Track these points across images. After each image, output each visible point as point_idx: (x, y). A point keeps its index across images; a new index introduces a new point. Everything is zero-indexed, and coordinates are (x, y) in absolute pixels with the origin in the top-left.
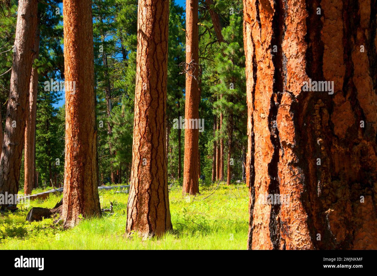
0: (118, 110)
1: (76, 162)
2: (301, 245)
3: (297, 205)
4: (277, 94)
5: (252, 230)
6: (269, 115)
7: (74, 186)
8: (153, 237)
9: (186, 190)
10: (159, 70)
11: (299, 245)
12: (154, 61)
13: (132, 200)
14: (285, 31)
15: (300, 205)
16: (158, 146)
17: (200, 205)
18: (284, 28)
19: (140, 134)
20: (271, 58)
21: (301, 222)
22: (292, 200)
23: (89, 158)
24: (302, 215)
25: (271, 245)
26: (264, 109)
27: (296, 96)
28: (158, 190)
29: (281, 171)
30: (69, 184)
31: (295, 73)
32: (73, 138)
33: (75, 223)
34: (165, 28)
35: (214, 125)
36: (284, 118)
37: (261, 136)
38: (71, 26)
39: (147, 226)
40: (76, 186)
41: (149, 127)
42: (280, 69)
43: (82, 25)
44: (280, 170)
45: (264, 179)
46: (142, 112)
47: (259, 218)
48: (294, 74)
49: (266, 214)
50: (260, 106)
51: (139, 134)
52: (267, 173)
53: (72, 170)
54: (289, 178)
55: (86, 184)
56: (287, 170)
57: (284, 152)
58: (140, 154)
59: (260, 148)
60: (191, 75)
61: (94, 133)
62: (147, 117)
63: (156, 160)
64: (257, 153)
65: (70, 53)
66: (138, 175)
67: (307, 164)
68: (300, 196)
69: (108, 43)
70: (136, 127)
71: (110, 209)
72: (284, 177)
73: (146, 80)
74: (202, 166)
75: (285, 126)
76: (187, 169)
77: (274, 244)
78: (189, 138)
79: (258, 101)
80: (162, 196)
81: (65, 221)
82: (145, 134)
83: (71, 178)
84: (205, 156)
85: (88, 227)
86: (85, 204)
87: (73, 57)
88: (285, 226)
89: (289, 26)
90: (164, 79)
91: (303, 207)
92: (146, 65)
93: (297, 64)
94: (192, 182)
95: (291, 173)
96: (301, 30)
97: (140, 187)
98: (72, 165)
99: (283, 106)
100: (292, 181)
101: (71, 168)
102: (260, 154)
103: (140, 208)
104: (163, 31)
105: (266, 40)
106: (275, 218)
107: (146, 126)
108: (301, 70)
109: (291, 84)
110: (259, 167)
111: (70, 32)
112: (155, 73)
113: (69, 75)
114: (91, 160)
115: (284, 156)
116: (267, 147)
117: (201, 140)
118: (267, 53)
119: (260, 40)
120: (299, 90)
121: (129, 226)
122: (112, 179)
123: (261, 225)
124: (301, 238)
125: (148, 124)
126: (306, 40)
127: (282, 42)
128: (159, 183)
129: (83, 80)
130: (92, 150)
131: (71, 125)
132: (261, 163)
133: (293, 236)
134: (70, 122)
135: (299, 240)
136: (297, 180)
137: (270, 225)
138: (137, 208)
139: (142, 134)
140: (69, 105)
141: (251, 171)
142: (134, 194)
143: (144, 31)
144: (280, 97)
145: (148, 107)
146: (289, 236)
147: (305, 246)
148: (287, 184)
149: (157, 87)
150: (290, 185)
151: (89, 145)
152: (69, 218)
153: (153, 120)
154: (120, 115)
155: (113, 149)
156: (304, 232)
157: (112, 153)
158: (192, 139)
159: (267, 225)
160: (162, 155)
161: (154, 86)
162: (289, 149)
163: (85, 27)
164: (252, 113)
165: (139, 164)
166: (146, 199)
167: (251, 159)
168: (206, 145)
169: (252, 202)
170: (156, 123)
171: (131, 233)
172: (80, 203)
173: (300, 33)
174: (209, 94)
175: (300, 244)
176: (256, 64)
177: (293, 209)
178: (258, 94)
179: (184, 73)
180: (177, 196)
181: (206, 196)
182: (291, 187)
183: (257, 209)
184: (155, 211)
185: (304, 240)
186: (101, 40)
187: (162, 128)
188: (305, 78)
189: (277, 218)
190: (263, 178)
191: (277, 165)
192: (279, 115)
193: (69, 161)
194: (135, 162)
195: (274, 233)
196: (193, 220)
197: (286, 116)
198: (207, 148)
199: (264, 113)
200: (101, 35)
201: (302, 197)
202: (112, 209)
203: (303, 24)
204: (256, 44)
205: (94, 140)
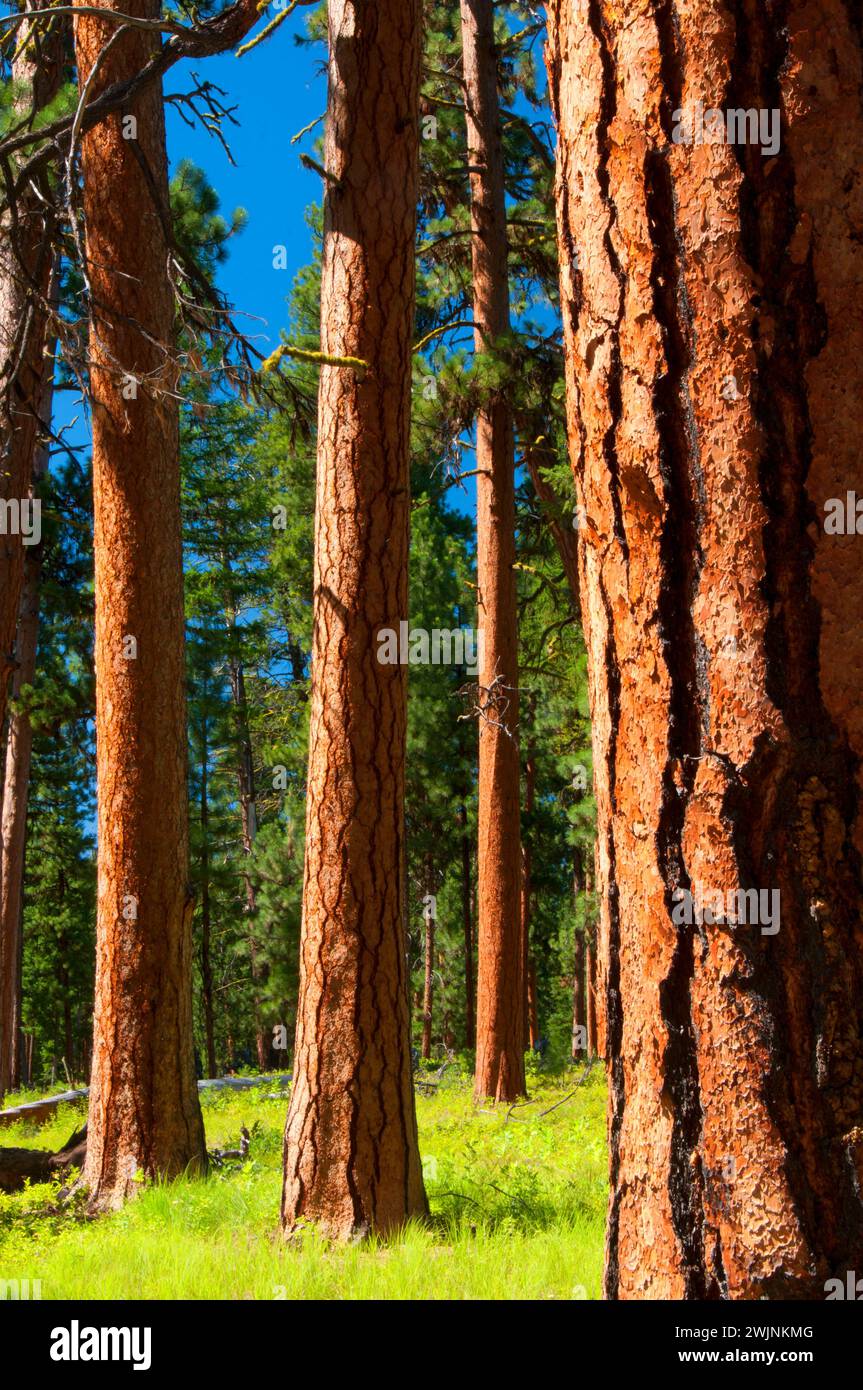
0: (274, 837)
1: (128, 998)
2: (769, 1248)
3: (752, 1116)
4: (682, 762)
5: (618, 1199)
6: (661, 829)
7: (122, 1075)
8: (366, 1238)
9: (484, 1088)
10: (381, 705)
11: (761, 1246)
12: (365, 678)
13: (300, 1117)
14: (701, 566)
15: (760, 1115)
16: (380, 943)
17: (527, 1133)
18: (696, 558)
19: (324, 906)
20: (661, 651)
21: (767, 1170)
22: (737, 1098)
23: (169, 985)
24: (770, 1148)
25: (675, 1248)
26: (645, 809)
27: (739, 767)
28: (379, 1084)
29: (701, 1005)
30: (108, 1071)
31: (735, 695)
32: (119, 924)
33: (126, 1195)
34: (399, 578)
35: (576, 879)
36: (704, 835)
37: (638, 896)
38: (117, 578)
39: (348, 1201)
40: (131, 1075)
41: (351, 882)
42: (689, 685)
43: (149, 574)
44: (696, 1000)
45: (649, 1032)
46: (330, 837)
47: (637, 1158)
48: (730, 699)
49: (659, 1144)
50: (632, 799)
51: (320, 906)
52: (659, 1012)
53: (116, 1025)
54: (726, 1027)
55: (162, 1069)
56: (720, 1002)
57: (707, 944)
58: (322, 969)
59: (636, 934)
60: (496, 722)
61: (185, 906)
62: (344, 853)
63: (374, 988)
64: (626, 947)
65: (113, 659)
66: (317, 1035)
67: (780, 983)
68: (761, 1086)
69: (245, 631)
70: (310, 884)
71: (241, 1152)
72: (710, 1023)
73: (341, 738)
74: (541, 1011)
75: (708, 862)
76: (487, 1020)
77: (684, 1245)
78: (493, 921)
79: (624, 786)
80: (391, 1105)
81: (94, 1191)
82: (337, 904)
83: (115, 1049)
84: (551, 979)
85: (162, 1208)
86: (158, 1132)
87: (121, 674)
88: (719, 1184)
89: (710, 551)
90: (396, 733)
91: (773, 1122)
92: (339, 690)
93: (739, 667)
94: (503, 1061)
95: (730, 1011)
96: (749, 564)
97: (326, 1076)
98: (116, 1010)
99: (699, 800)
100: (735, 1037)
101: (114, 1019)
102: (637, 953)
103: (326, 1144)
104: (393, 587)
105: (642, 594)
106: (685, 1157)
107: (342, 882)
108: (751, 687)
109: (723, 731)
110: (634, 993)
111: (113, 598)
112: (370, 714)
113: (111, 728)
114: (176, 991)
115: (709, 958)
116: (656, 929)
117: (537, 927)
118: (647, 634)
119: (626, 598)
120: (747, 748)
121: (290, 1205)
122: (261, 1056)
123: (643, 1181)
124: (768, 1224)
125: (349, 874)
126: (766, 593)
127: (690, 601)
128: (385, 1061)
129: (153, 742)
130: (180, 960)
131: (114, 881)
132: (639, 980)
133: (744, 1218)
134: (112, 873)
135: (762, 1229)
136: (751, 1034)
137: (670, 1183)
138: (314, 1144)
139: (328, 904)
140: (108, 819)
141: (610, 1006)
142: (306, 1099)
143: (334, 589)
144: (690, 771)
145: (348, 820)
146: (731, 1215)
147: (780, 1248)
148: (721, 1046)
149: (373, 759)
150: (730, 1050)
151: (168, 943)
152: (108, 1179)
153: (364, 862)
154: (282, 853)
155: (261, 958)
156: (775, 1204)
157: (258, 972)
158: (501, 923)
159: (663, 1181)
160: (392, 973)
161: (364, 756)
162: (723, 935)
163: (158, 581)
164: (610, 821)
165: (321, 1002)
166: (343, 1114)
167: (608, 968)
168: (552, 944)
169: (616, 1108)
170: (373, 870)
171: (295, 1226)
172: (142, 1132)
173: (745, 573)
174: (559, 783)
175: (766, 1243)
176: (617, 670)
177: (742, 1128)
178: (625, 762)
179: (472, 717)
180: (457, 1107)
181: (547, 1106)
182: (732, 1056)
183: (629, 1129)
184: (371, 1153)
185: (777, 1228)
186: (223, 621)
187: (392, 886)
188: (765, 711)
189: (692, 1158)
190: (647, 1027)
191: (687, 987)
192: (689, 826)
193: (108, 997)
194: (308, 996)
195: (686, 1208)
196: (495, 1182)
197: (712, 829)
198: (558, 953)
199: (644, 822)
200: (225, 607)
201: (768, 1087)
202: (246, 1149)
203: (755, 547)
204: (616, 609)
205: (186, 928)
